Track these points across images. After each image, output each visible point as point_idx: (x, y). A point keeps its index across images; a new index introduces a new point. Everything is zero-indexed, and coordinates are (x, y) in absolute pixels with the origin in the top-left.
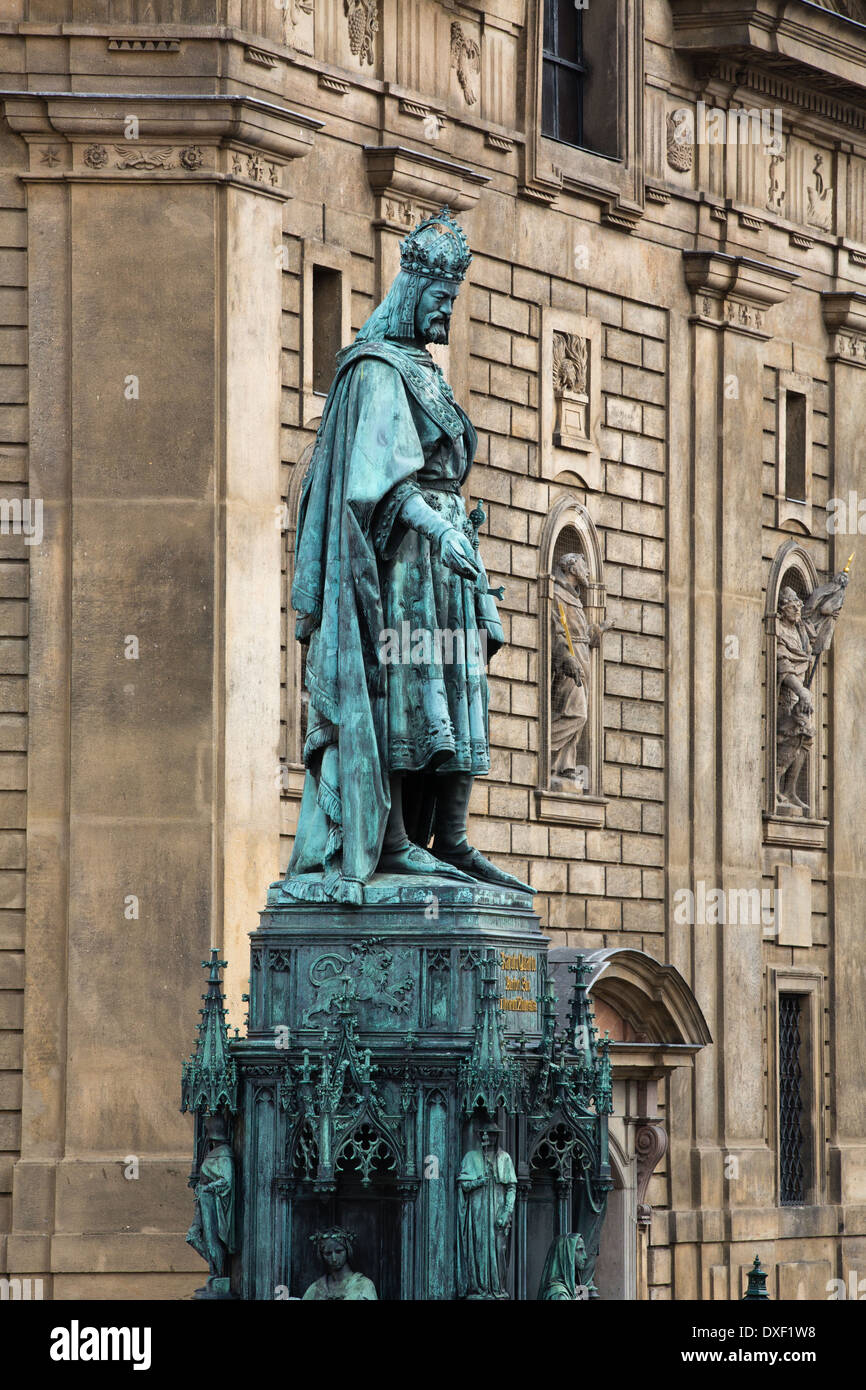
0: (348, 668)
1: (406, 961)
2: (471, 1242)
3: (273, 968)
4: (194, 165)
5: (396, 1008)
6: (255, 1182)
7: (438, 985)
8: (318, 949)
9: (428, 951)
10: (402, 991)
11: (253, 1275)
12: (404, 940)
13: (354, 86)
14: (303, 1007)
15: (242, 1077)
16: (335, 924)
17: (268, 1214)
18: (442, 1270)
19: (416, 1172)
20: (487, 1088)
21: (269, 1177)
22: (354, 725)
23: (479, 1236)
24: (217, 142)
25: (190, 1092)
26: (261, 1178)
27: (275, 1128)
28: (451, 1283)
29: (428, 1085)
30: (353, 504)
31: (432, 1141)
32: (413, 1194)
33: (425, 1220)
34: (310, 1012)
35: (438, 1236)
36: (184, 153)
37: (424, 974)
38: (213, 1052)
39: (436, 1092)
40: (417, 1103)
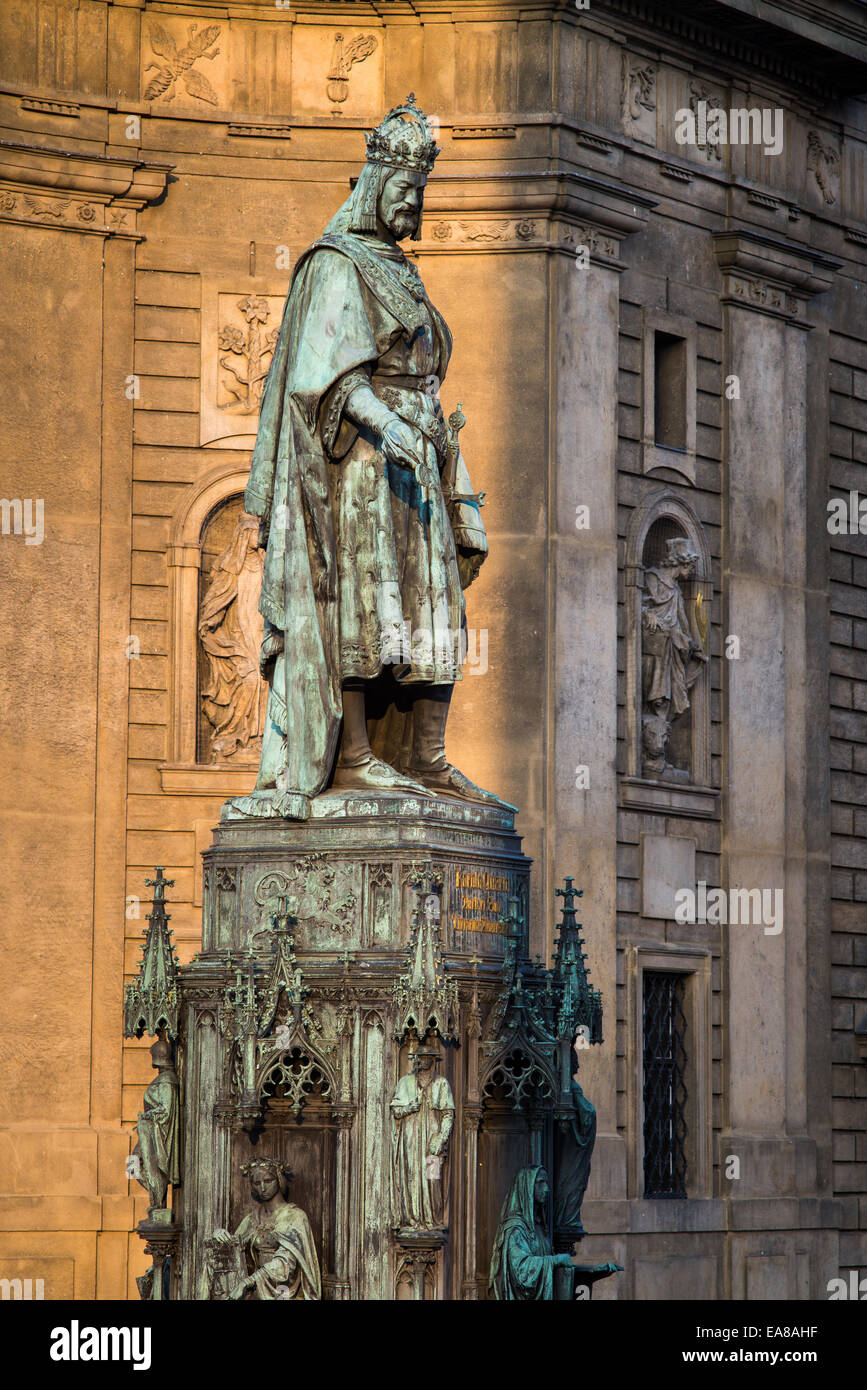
0: (293, 570)
1: (348, 877)
2: (403, 1171)
3: (219, 886)
4: (528, 235)
5: (338, 927)
6: (197, 1110)
7: (381, 902)
8: (264, 865)
9: (370, 866)
10: (344, 909)
11: (194, 1207)
12: (347, 855)
13: (697, 175)
14: (247, 927)
15: (184, 1002)
16: (281, 838)
17: (210, 1143)
18: (379, 1201)
19: (352, 1098)
20: (417, 1009)
21: (211, 1104)
22: (298, 630)
23: (411, 1165)
24: (547, 215)
25: (130, 1016)
26: (204, 1106)
27: (217, 1054)
28: (386, 1214)
29: (365, 1007)
30: (296, 396)
31: (369, 1066)
32: (348, 1121)
33: (361, 1149)
34: (255, 931)
35: (375, 1166)
36: (518, 226)
37: (366, 891)
38: (155, 974)
39: (373, 1014)
40: (353, 1026)
